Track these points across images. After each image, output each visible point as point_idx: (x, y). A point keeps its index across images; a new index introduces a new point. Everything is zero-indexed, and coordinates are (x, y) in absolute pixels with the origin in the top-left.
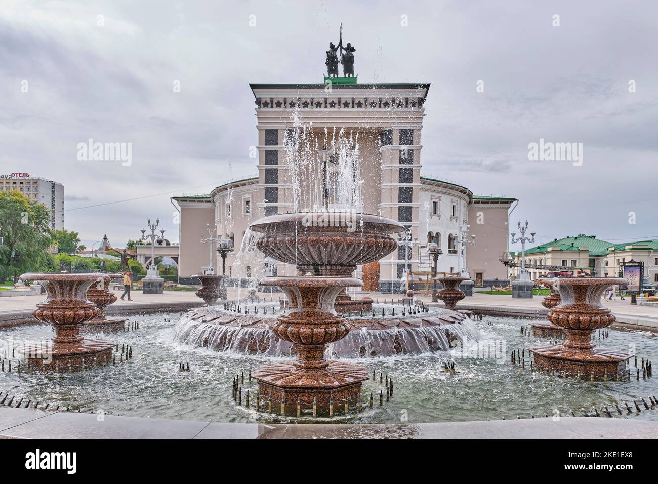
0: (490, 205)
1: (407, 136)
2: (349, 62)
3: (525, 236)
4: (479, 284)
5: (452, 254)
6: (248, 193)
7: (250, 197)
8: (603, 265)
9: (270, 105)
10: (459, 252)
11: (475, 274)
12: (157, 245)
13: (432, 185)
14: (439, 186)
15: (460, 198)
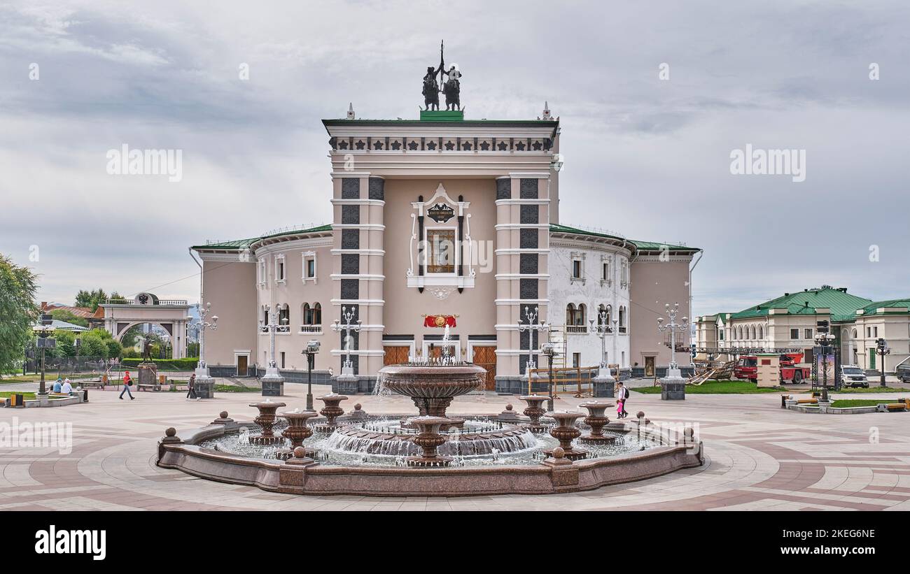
1: (530, 187)
2: (453, 92)
4: (650, 373)
5: (604, 334)
6: (312, 250)
7: (314, 255)
8: (851, 336)
9: (348, 147)
10: (616, 329)
11: (644, 359)
12: (139, 303)
13: (571, 238)
14: (583, 239)
15: (615, 253)
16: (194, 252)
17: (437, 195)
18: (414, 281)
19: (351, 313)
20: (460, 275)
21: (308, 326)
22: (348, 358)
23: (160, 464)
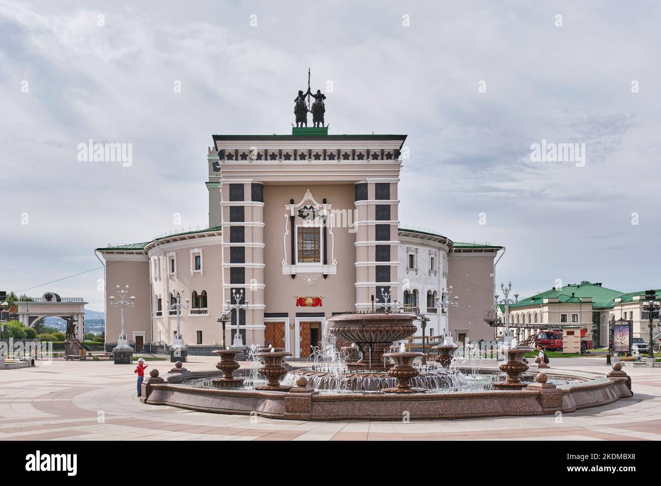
0: (473, 254)
1: (384, 190)
2: (319, 112)
3: (509, 298)
5: (431, 313)
6: (199, 247)
7: (201, 251)
9: (234, 158)
10: (439, 310)
11: (458, 335)
12: (45, 301)
13: (407, 236)
14: (416, 237)
15: (439, 249)
16: (98, 252)
17: (305, 198)
18: (287, 269)
19: (240, 294)
20: (324, 264)
21: (197, 309)
22: (238, 331)
23: (147, 402)
